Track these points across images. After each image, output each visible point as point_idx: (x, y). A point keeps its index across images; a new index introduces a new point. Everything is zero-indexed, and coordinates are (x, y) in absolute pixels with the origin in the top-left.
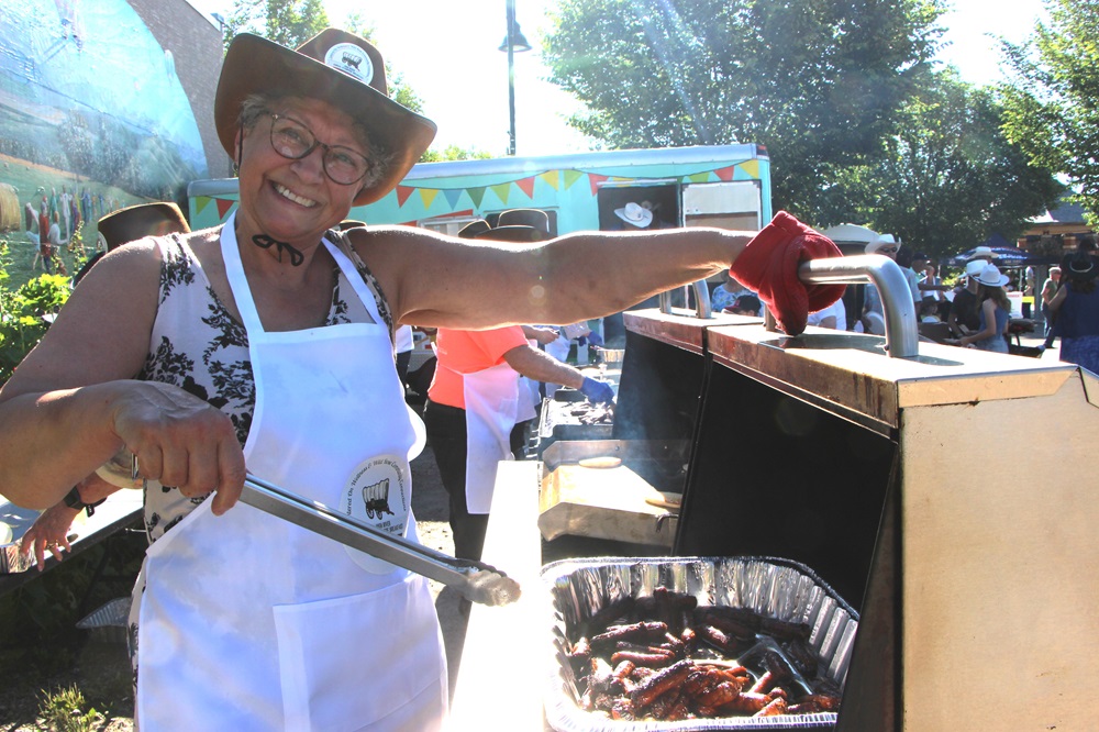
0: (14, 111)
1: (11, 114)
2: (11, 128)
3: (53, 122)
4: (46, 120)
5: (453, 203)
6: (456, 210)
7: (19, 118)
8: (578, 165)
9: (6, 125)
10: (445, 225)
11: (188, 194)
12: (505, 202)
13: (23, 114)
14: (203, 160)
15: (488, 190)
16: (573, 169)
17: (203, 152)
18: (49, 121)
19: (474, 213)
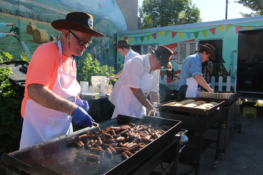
0: (49, 10)
1: (48, 11)
2: (47, 15)
3: (64, 14)
4: (61, 13)
5: (188, 37)
6: (189, 39)
7: (50, 12)
8: (231, 23)
9: (45, 14)
10: (186, 44)
11: (117, 35)
12: (205, 37)
13: (52, 11)
14: (126, 27)
15: (200, 33)
16: (230, 25)
17: (126, 25)
18: (63, 13)
19: (195, 40)
